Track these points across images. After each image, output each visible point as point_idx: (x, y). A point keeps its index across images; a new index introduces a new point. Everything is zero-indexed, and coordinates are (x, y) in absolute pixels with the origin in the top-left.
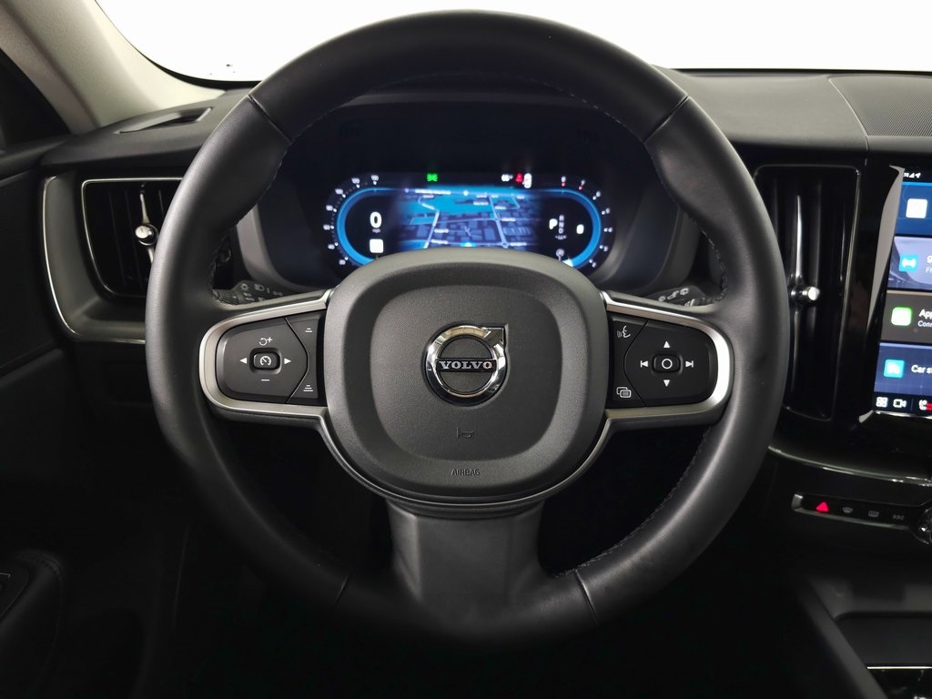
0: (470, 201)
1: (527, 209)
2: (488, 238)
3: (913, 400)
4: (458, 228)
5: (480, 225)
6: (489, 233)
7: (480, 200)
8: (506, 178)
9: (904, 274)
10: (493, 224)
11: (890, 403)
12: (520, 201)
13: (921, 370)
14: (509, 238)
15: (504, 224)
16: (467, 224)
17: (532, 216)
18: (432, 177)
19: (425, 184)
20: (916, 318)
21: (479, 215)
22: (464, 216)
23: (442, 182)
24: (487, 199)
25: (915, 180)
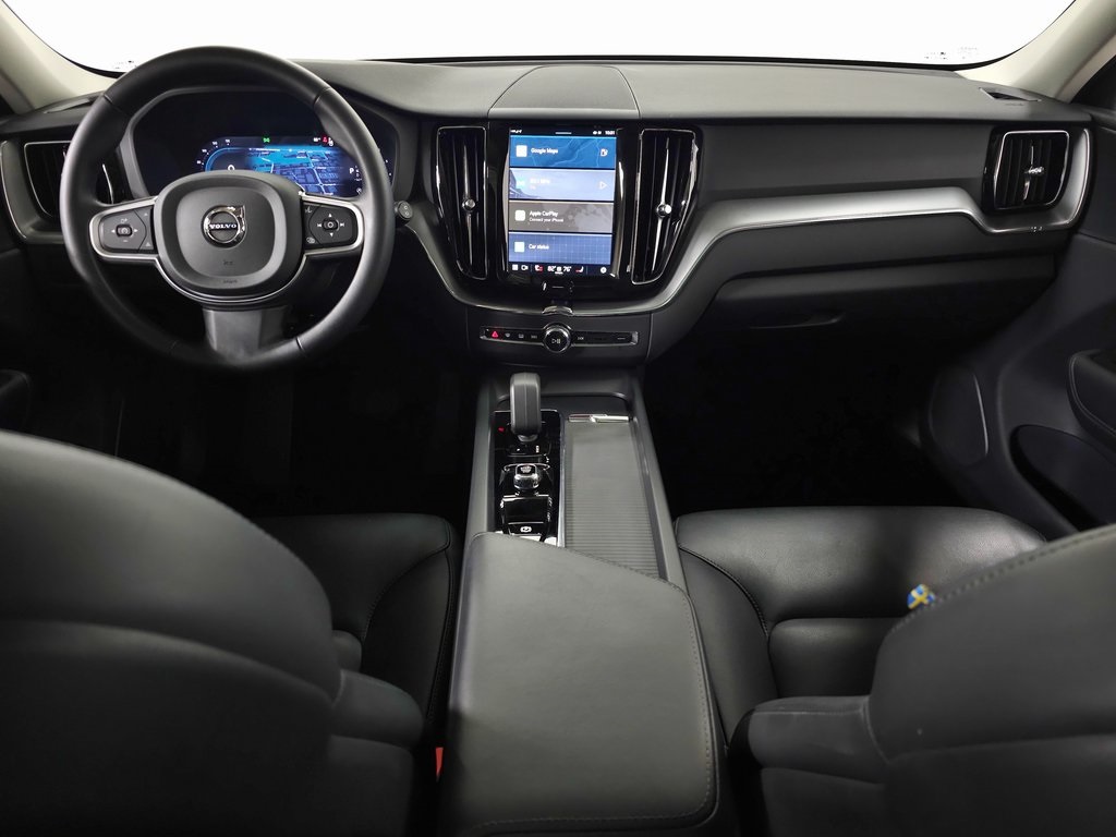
0: (294, 156)
1: (333, 161)
2: (309, 180)
3: (531, 265)
4: (288, 174)
5: (303, 172)
6: (310, 178)
7: (301, 154)
8: (316, 140)
9: (519, 190)
10: (311, 171)
11: (520, 267)
12: (327, 155)
13: (534, 247)
14: (323, 181)
15: (319, 171)
16: (294, 171)
17: (337, 165)
18: (267, 140)
19: (262, 145)
20: (528, 216)
21: (301, 165)
22: (291, 166)
23: (274, 143)
24: (305, 154)
25: (518, 134)
